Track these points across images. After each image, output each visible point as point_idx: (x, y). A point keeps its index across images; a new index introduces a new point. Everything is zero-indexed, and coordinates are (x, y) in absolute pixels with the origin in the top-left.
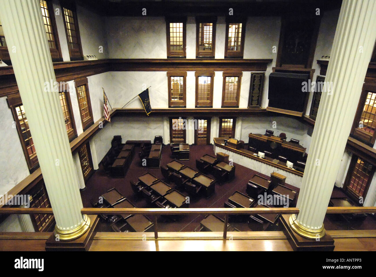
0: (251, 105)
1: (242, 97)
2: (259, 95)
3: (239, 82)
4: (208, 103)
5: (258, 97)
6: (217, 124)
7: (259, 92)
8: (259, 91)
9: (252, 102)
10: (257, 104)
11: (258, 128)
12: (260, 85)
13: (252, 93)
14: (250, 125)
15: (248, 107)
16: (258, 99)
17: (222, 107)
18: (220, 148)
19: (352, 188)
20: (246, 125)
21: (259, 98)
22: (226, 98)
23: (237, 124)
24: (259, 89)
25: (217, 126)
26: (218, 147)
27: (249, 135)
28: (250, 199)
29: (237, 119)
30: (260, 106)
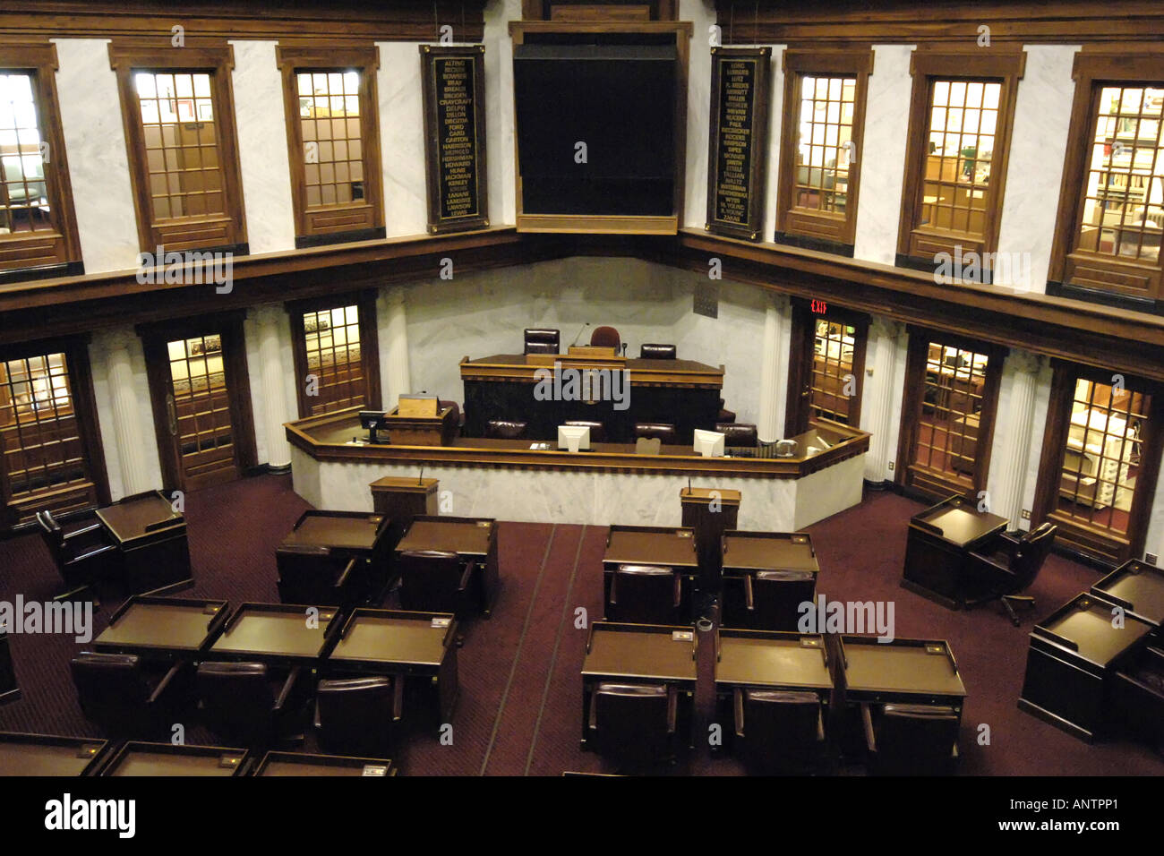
0: (446, 213)
1: (395, 181)
2: (473, 162)
3: (369, 97)
4: (220, 228)
5: (470, 169)
6: (281, 345)
7: (469, 145)
8: (471, 140)
9: (445, 199)
10: (469, 206)
11: (479, 333)
12: (469, 108)
13: (443, 152)
14: (441, 322)
15: (430, 230)
16: (471, 182)
17: (300, 242)
18: (350, 466)
19: (929, 464)
20: (425, 327)
21: (473, 176)
22: (312, 194)
23: (387, 325)
24: (468, 129)
25: (282, 359)
26: (337, 466)
27: (462, 367)
28: (674, 633)
29: (380, 303)
30: (484, 213)
